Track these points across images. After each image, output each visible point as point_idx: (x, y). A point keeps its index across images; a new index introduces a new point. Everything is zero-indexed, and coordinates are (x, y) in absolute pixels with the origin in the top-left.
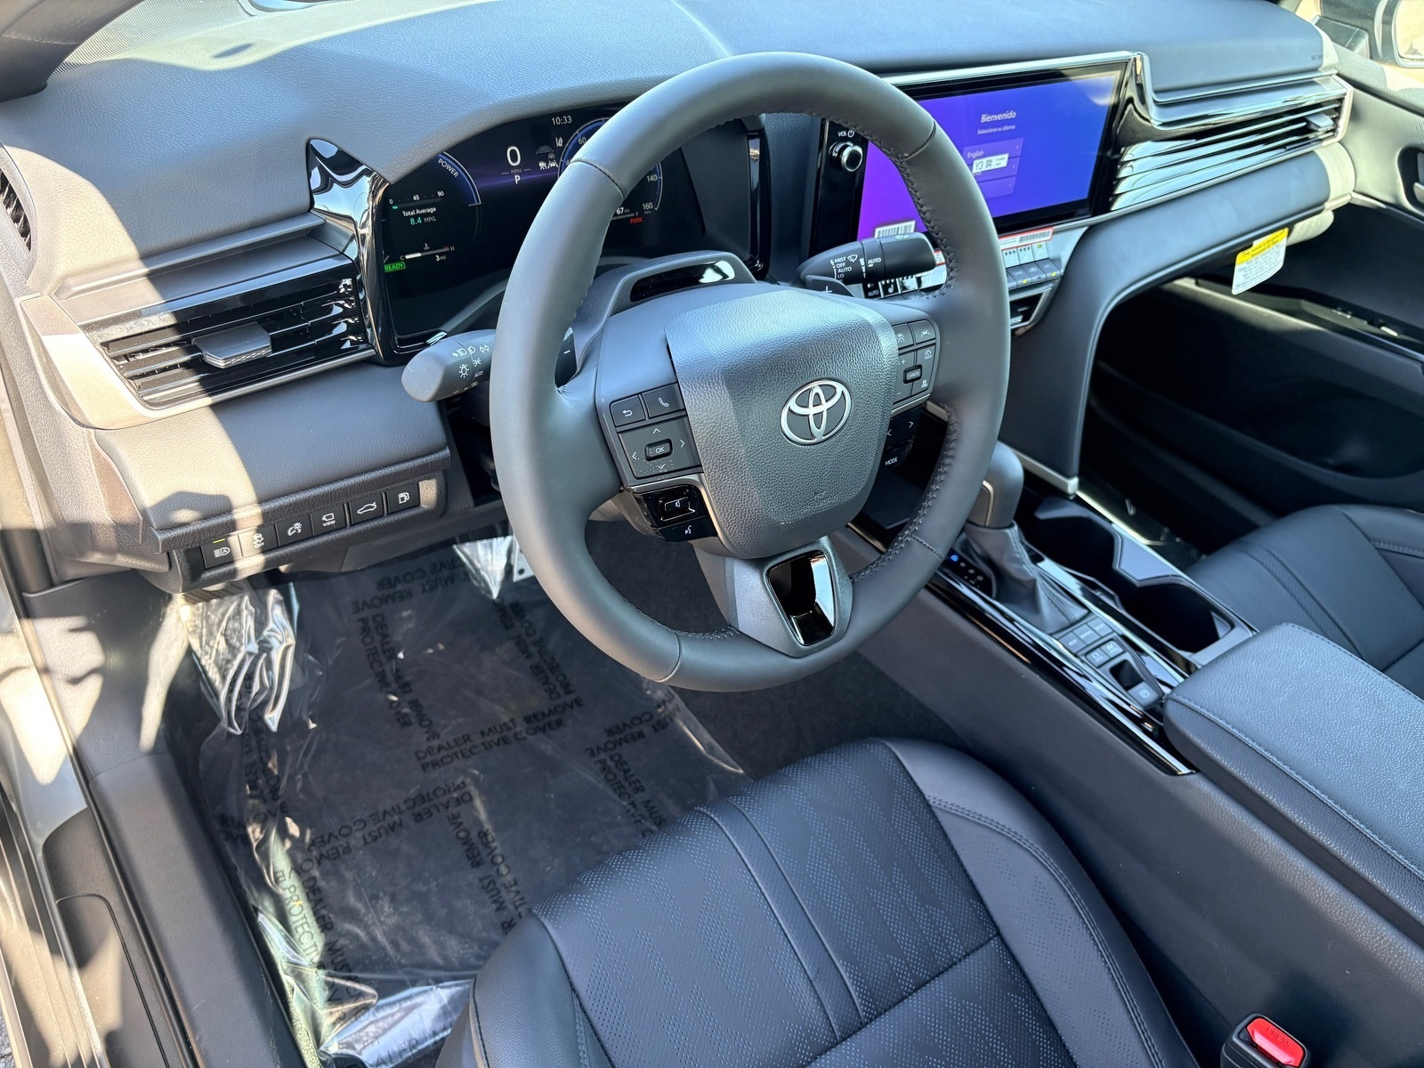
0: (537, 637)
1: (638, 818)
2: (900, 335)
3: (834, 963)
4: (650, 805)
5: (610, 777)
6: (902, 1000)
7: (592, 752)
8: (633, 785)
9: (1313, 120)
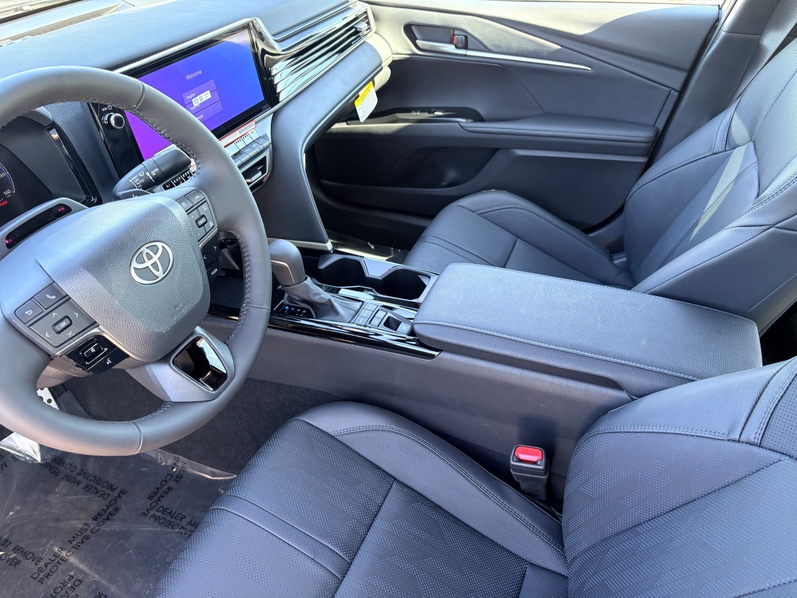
0: (78, 470)
1: (189, 533)
2: (183, 204)
3: (321, 543)
4: (193, 522)
5: (162, 521)
6: (364, 540)
7: (144, 514)
8: (178, 518)
9: (357, 26)
